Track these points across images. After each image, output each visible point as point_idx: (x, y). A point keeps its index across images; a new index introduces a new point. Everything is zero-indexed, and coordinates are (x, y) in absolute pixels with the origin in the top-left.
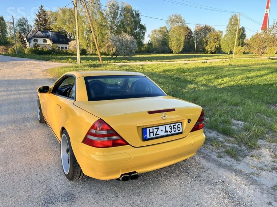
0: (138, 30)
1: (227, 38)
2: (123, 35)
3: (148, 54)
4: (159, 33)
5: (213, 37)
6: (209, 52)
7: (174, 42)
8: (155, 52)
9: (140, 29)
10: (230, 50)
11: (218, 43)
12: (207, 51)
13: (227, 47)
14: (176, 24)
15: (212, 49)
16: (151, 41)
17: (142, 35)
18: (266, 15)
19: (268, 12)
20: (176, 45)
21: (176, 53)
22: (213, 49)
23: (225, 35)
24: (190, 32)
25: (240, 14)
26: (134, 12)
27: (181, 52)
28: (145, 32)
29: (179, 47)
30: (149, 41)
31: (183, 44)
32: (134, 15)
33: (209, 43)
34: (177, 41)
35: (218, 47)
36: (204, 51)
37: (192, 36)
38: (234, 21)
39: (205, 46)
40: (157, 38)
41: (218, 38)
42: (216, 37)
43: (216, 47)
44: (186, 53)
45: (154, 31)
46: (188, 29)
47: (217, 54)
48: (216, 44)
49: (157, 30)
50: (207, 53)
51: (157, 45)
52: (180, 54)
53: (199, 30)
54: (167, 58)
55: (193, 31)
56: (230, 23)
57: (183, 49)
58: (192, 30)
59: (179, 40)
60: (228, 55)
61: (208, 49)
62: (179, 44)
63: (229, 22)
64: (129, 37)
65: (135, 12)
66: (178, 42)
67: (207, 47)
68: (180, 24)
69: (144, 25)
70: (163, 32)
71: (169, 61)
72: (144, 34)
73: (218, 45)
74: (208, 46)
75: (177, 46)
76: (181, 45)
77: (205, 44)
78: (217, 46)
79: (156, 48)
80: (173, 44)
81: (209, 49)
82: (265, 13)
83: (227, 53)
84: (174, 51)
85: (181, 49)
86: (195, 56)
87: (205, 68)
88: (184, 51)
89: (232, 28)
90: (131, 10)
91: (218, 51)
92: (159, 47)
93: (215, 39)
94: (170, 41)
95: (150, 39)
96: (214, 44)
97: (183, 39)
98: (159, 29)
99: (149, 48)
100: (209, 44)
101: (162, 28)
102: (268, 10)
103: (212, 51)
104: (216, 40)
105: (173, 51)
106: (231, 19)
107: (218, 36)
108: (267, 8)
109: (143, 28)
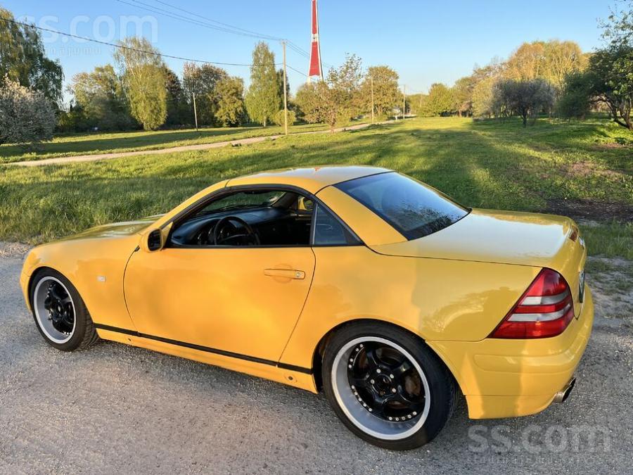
0: (40, 74)
1: (256, 93)
2: (11, 88)
3: (79, 136)
4: (95, 81)
5: (229, 91)
6: (225, 125)
7: (143, 104)
8: (96, 128)
9: (46, 72)
10: (265, 118)
11: (239, 104)
12: (219, 122)
13: (260, 112)
14: (140, 62)
15: (230, 117)
16: (77, 102)
17: (52, 86)
18: (315, 44)
19: (317, 40)
20: (149, 109)
21: (153, 129)
22: (233, 117)
23: (251, 87)
24: (174, 81)
25: (284, 43)
26: (22, 29)
27: (162, 128)
28: (61, 79)
29: (156, 116)
30: (72, 101)
31: (164, 107)
32: (24, 36)
33: (220, 103)
34: (150, 101)
35: (240, 111)
36: (213, 122)
37: (180, 89)
38: (263, 58)
39: (213, 111)
40: (94, 94)
41: (237, 93)
42: (234, 91)
43: (236, 112)
44: (174, 129)
45: (82, 78)
46: (168, 73)
47: (241, 126)
48: (236, 105)
49: (89, 73)
50: (221, 126)
51: (99, 113)
52: (161, 130)
53: (194, 75)
54: (137, 141)
55: (181, 77)
56: (256, 61)
57: (168, 119)
58: (177, 75)
59: (155, 99)
60: (264, 128)
61: (221, 117)
62: (155, 108)
63: (252, 60)
64: (30, 94)
65: (26, 29)
66: (154, 103)
67: (219, 112)
68: (150, 62)
69: (54, 61)
70: (106, 79)
71: (154, 149)
72: (58, 83)
73: (241, 109)
74: (221, 110)
75: (152, 111)
76: (160, 111)
77: (212, 107)
78: (238, 110)
79: (97, 119)
80: (140, 109)
81: (224, 118)
82: (312, 41)
83: (261, 125)
84: (145, 124)
85: (162, 121)
86: (202, 135)
87: (253, 158)
88: (169, 124)
89: (263, 71)
90: (12, 22)
91: (243, 121)
92: (104, 116)
93: (232, 95)
94: (132, 101)
95: (73, 96)
96: (232, 107)
97: (162, 95)
98: (94, 72)
99: (77, 120)
100: (222, 107)
101: (102, 70)
102: (316, 35)
103: (230, 122)
104: (234, 97)
105: (143, 124)
106: (256, 54)
107: (237, 89)
108: (314, 32)
109: (53, 69)
